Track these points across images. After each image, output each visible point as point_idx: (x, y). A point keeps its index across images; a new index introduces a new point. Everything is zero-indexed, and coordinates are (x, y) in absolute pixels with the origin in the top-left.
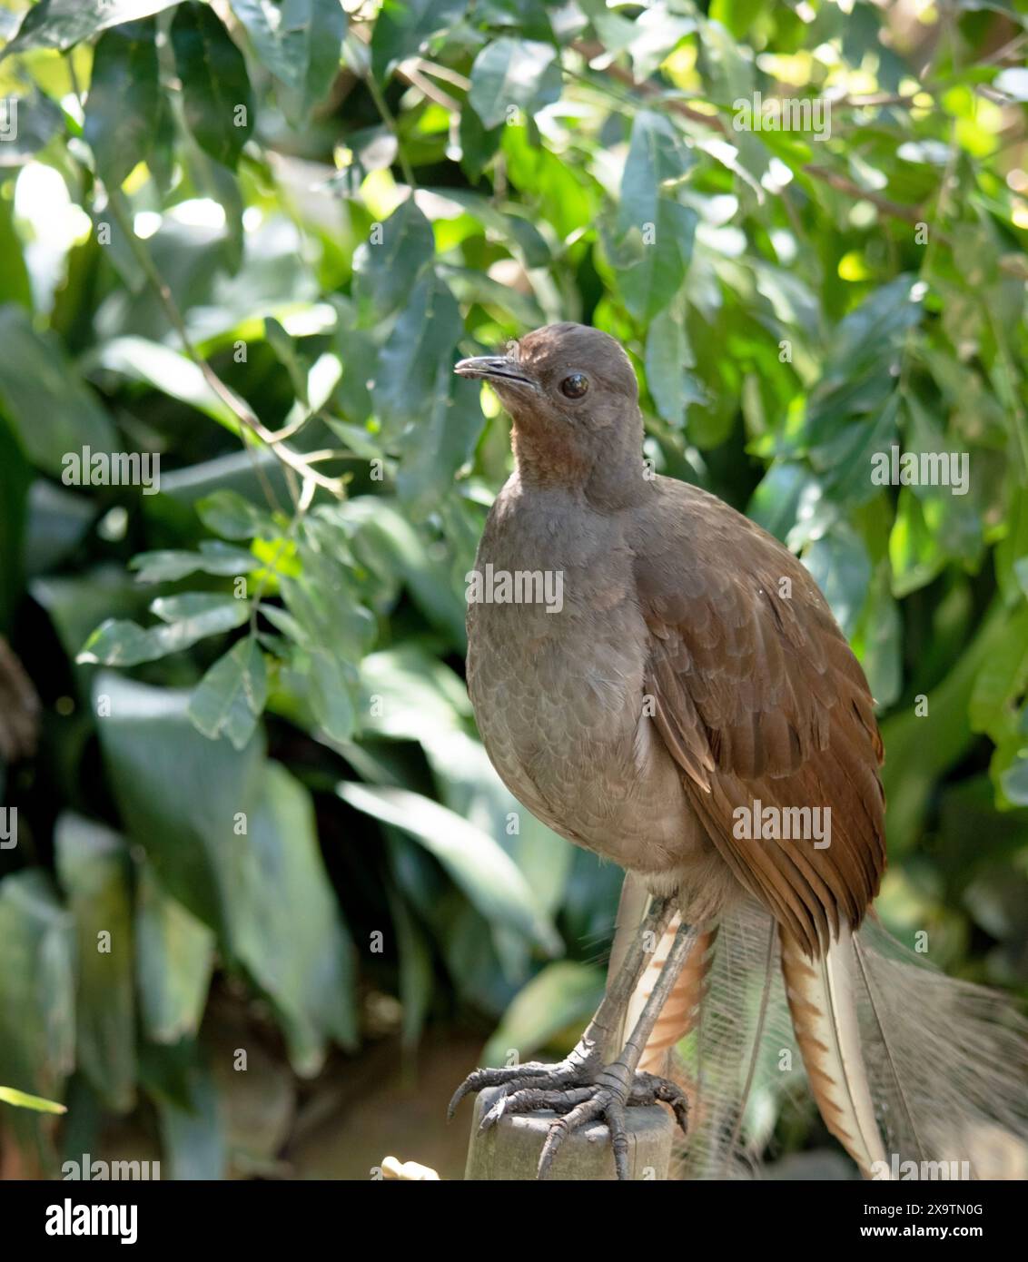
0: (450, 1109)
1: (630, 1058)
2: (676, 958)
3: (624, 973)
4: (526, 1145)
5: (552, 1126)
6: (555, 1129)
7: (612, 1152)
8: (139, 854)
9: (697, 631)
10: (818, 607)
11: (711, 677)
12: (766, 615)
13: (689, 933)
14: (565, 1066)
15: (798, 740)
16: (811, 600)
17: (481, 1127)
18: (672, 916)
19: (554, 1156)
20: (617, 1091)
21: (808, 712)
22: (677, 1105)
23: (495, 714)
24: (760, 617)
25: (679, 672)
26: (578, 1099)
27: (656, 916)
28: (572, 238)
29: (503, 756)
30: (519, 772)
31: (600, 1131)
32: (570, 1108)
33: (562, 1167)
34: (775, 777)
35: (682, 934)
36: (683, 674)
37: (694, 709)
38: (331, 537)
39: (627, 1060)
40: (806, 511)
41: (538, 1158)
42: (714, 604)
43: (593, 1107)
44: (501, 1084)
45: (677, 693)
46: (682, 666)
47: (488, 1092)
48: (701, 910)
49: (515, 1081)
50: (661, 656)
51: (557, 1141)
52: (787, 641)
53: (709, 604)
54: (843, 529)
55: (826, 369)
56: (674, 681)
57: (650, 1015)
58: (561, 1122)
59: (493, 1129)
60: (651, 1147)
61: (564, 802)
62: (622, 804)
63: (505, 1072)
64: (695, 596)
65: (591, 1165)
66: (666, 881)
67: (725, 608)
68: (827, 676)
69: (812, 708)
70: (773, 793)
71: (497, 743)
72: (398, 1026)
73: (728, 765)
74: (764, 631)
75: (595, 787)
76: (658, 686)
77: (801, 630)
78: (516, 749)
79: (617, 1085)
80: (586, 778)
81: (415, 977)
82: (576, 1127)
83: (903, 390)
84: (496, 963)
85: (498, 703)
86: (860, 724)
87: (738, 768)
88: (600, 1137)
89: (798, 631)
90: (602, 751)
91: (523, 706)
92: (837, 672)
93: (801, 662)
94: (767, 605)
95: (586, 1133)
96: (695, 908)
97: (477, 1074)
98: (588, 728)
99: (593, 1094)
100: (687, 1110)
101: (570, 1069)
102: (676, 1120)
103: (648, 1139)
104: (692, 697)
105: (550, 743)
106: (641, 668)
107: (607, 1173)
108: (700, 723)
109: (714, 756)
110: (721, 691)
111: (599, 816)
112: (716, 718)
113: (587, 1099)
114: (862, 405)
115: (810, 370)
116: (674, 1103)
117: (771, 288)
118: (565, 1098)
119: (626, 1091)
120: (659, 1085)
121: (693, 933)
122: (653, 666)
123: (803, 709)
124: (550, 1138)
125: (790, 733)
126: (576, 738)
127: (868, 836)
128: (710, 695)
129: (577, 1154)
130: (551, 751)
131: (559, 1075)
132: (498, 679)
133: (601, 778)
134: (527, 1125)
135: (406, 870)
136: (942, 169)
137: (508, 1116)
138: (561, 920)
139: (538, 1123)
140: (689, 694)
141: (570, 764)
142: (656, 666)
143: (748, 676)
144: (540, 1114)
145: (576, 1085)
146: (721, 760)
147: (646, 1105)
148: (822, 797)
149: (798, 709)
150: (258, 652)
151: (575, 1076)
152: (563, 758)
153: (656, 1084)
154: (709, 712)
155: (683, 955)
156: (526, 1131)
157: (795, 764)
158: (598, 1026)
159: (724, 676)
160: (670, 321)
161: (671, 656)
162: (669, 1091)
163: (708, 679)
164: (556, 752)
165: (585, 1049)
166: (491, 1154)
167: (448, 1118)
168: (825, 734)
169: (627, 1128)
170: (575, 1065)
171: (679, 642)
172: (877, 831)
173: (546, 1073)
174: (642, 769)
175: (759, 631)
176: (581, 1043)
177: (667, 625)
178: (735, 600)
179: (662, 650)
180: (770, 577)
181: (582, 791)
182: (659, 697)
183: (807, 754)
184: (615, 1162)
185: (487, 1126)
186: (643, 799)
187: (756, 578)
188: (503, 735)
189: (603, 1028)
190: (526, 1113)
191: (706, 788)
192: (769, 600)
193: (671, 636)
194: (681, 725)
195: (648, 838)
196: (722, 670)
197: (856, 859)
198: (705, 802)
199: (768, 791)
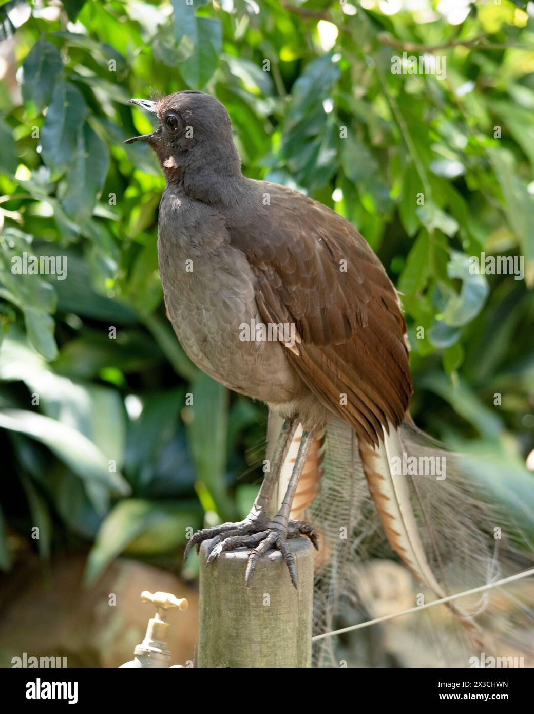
1: (285, 512)
2: (303, 451)
3: (273, 465)
4: (236, 568)
5: (249, 555)
6: (252, 556)
9: (282, 265)
10: (357, 246)
11: (293, 290)
12: (323, 252)
13: (309, 437)
14: (247, 522)
15: (349, 322)
16: (353, 242)
17: (208, 562)
19: (254, 572)
20: (281, 531)
21: (353, 305)
22: (311, 535)
23: (183, 325)
24: (320, 255)
25: (276, 287)
26: (260, 538)
27: (287, 431)
29: (191, 347)
30: (201, 355)
31: (276, 554)
32: (257, 543)
33: (258, 578)
34: (337, 344)
35: (305, 438)
36: (277, 290)
37: (285, 308)
39: (283, 512)
42: (291, 249)
43: (269, 541)
46: (276, 285)
48: (313, 423)
49: (222, 534)
50: (263, 280)
51: (254, 562)
53: (288, 249)
56: (272, 293)
57: (293, 486)
58: (255, 552)
59: (215, 562)
62: (254, 367)
63: (213, 531)
64: (278, 245)
65: (274, 574)
66: (288, 408)
67: (298, 250)
68: (365, 285)
69: (356, 304)
70: (337, 353)
71: (187, 341)
73: (309, 339)
74: (323, 261)
75: (238, 358)
76: (263, 298)
78: (197, 342)
79: (280, 527)
80: (232, 354)
82: (262, 554)
85: (183, 318)
86: (387, 311)
87: (315, 339)
88: (277, 557)
91: (196, 317)
92: (370, 282)
93: (347, 278)
94: (324, 247)
95: (269, 556)
96: (309, 422)
98: (228, 325)
99: (268, 534)
101: (250, 524)
102: (313, 545)
103: (302, 555)
104: (283, 302)
105: (210, 336)
107: (283, 577)
108: (290, 316)
109: (300, 334)
110: (300, 297)
112: (298, 313)
113: (266, 537)
116: (309, 534)
118: (252, 539)
119: (285, 530)
120: (301, 526)
121: (311, 437)
122: (259, 286)
123: (350, 305)
124: (250, 562)
125: (344, 319)
126: (223, 332)
127: (398, 373)
128: (294, 300)
129: (266, 568)
130: (212, 341)
131: (246, 527)
133: (240, 352)
134: (235, 557)
139: (242, 555)
140: (282, 300)
141: (222, 347)
142: (261, 286)
143: (315, 287)
145: (257, 531)
146: (304, 337)
148: (367, 353)
149: (347, 306)
151: (254, 527)
152: (218, 343)
153: (299, 525)
154: (294, 309)
155: (307, 449)
156: (234, 560)
157: (348, 336)
158: (262, 497)
159: (302, 289)
161: (270, 279)
162: (307, 528)
163: (291, 291)
164: (214, 341)
165: (257, 511)
166: (215, 576)
168: (365, 316)
170: (253, 521)
171: (273, 271)
172: (404, 371)
175: (319, 261)
176: (254, 508)
177: (265, 263)
178: (303, 245)
179: (264, 276)
180: (326, 231)
181: (231, 361)
182: (265, 303)
183: (355, 330)
184: (288, 570)
185: (212, 560)
186: (265, 362)
187: (317, 233)
188: (188, 336)
189: (265, 498)
190: (232, 550)
191: (297, 353)
192: (325, 244)
193: (268, 268)
194: (279, 318)
195: (272, 385)
196: (300, 284)
197: (392, 386)
198: (298, 361)
199: (334, 352)
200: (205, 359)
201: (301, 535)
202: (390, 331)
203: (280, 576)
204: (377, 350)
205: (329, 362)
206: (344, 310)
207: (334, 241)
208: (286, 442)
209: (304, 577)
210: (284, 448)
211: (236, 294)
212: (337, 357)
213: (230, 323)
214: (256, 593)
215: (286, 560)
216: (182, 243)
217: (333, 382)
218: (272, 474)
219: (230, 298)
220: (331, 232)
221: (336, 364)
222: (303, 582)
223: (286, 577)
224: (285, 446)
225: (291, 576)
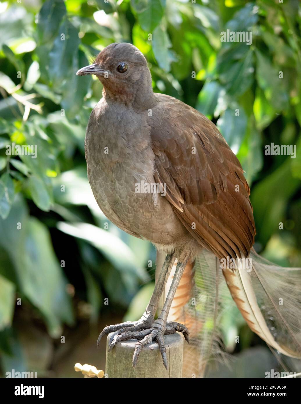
0: (98, 343)
1: (164, 316)
2: (177, 276)
3: (158, 284)
4: (127, 353)
5: (136, 345)
6: (138, 346)
7: (160, 353)
9: (171, 152)
10: (218, 137)
11: (179, 168)
12: (198, 142)
13: (181, 266)
14: (140, 322)
15: (215, 189)
16: (216, 135)
17: (110, 348)
18: (174, 260)
19: (138, 356)
20: (160, 329)
21: (218, 178)
22: (184, 332)
24: (196, 143)
26: (146, 334)
27: (168, 261)
29: (105, 206)
30: (111, 211)
31: (155, 345)
32: (143, 337)
33: (141, 361)
34: (208, 204)
35: (178, 267)
36: (168, 168)
37: (174, 181)
39: (162, 316)
42: (177, 141)
43: (152, 336)
44: (116, 331)
45: (166, 176)
46: (166, 165)
47: (111, 334)
48: (184, 256)
49: (121, 329)
50: (158, 162)
51: (139, 350)
52: (207, 151)
53: (175, 141)
56: (164, 171)
57: (170, 299)
58: (140, 343)
60: (175, 349)
61: (129, 221)
62: (151, 220)
63: (117, 326)
64: (169, 138)
65: (153, 359)
67: (182, 142)
68: (224, 163)
69: (220, 176)
70: (208, 210)
71: (102, 201)
73: (189, 201)
75: (140, 214)
76: (159, 174)
77: (212, 147)
78: (109, 203)
79: (160, 327)
80: (136, 211)
82: (145, 344)
85: (101, 186)
86: (239, 180)
87: (193, 202)
88: (155, 347)
89: (211, 148)
90: (141, 201)
91: (110, 186)
92: (228, 161)
93: (213, 159)
94: (198, 139)
95: (150, 346)
96: (182, 256)
97: (107, 328)
99: (151, 331)
100: (188, 334)
101: (142, 323)
102: (184, 338)
103: (174, 346)
105: (121, 199)
106: (153, 168)
107: (159, 361)
108: (177, 186)
109: (183, 198)
110: (183, 173)
111: (142, 225)
112: (182, 184)
113: (149, 333)
116: (183, 332)
118: (141, 334)
119: (163, 329)
120: (177, 325)
121: (183, 266)
122: (157, 167)
123: (216, 177)
124: (136, 350)
125: (212, 186)
126: (130, 196)
127: (247, 222)
128: (179, 175)
129: (147, 355)
130: (122, 202)
131: (138, 326)
132: (99, 177)
133: (141, 211)
134: (127, 346)
137: (119, 343)
139: (131, 345)
140: (171, 176)
141: (129, 207)
143: (193, 167)
144: (132, 341)
145: (145, 328)
146: (186, 200)
147: (172, 334)
149: (214, 178)
151: (144, 325)
152: (127, 205)
153: (175, 325)
154: (179, 181)
155: (180, 275)
156: (127, 348)
157: (215, 198)
158: (151, 305)
159: (184, 168)
161: (162, 162)
162: (180, 327)
163: (177, 169)
164: (124, 203)
165: (147, 314)
166: (114, 358)
167: (97, 346)
168: (225, 185)
169: (165, 343)
170: (144, 321)
171: (165, 156)
172: (250, 220)
173: (133, 325)
174: (157, 206)
176: (145, 312)
177: (160, 150)
178: (185, 138)
179: (158, 159)
180: (199, 128)
181: (135, 216)
182: (159, 177)
183: (219, 194)
184: (162, 356)
185: (112, 347)
186: (158, 217)
187: (193, 129)
188: (103, 198)
189: (153, 306)
190: (126, 341)
191: (181, 210)
192: (199, 137)
193: (161, 154)
194: (169, 188)
195: (162, 232)
196: (183, 165)
197: (243, 231)
198: (182, 216)
199: (206, 209)
200: (114, 214)
201: (177, 332)
202: (241, 194)
203: (156, 360)
205: (203, 215)
207: (205, 135)
208: (168, 269)
209: (174, 361)
210: (166, 273)
211: (144, 173)
212: (208, 212)
214: (140, 371)
215: (161, 350)
217: (206, 229)
218: (158, 290)
220: (202, 129)
221: (208, 217)
222: (173, 365)
223: (161, 361)
224: (167, 271)
225: (163, 360)
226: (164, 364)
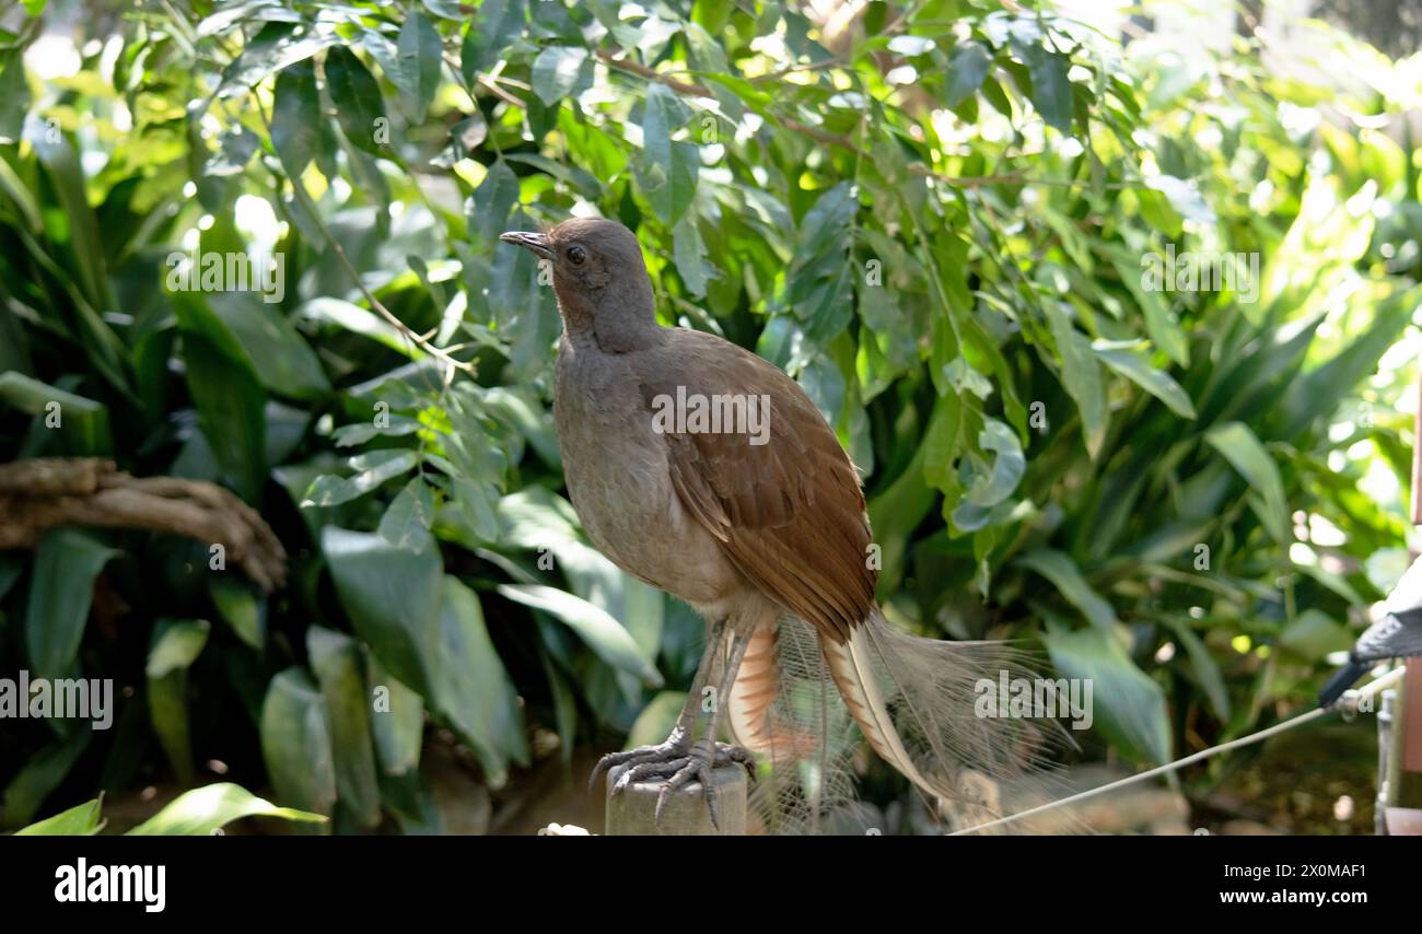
0: (591, 785)
1: (709, 735)
2: (734, 661)
4: (645, 803)
5: (661, 788)
6: (664, 789)
8: (365, 647)
11: (716, 463)
13: (741, 643)
14: (667, 745)
15: (790, 501)
17: (615, 795)
18: (728, 632)
19: (665, 809)
20: (704, 758)
21: (795, 481)
22: (747, 764)
25: (692, 461)
26: (678, 767)
27: (717, 634)
28: (612, 180)
31: (694, 787)
32: (673, 773)
33: (673, 814)
34: (777, 527)
35: (736, 644)
38: (469, 402)
40: (796, 349)
41: (654, 810)
43: (688, 771)
44: (624, 763)
45: (694, 476)
46: (693, 457)
47: (616, 769)
49: (634, 760)
50: (679, 451)
51: (667, 797)
54: (822, 357)
55: (797, 251)
56: (690, 468)
58: (668, 785)
60: (732, 793)
68: (810, 454)
69: (799, 477)
70: (778, 537)
72: (558, 750)
73: (739, 521)
76: (681, 474)
79: (704, 754)
81: (565, 713)
82: (679, 786)
83: (852, 258)
84: (621, 697)
86: (839, 484)
87: (747, 522)
88: (696, 791)
92: (816, 450)
93: (786, 446)
97: (607, 759)
99: (688, 762)
101: (671, 748)
102: (748, 775)
103: (730, 789)
104: (705, 477)
106: (666, 461)
107: (704, 815)
108: (714, 494)
110: (726, 471)
112: (725, 491)
113: (685, 766)
114: (826, 272)
115: (785, 254)
116: (745, 762)
117: (753, 202)
118: (668, 768)
119: (710, 758)
120: (732, 751)
121: (743, 642)
122: (674, 458)
123: (791, 479)
124: (661, 796)
125: (783, 495)
128: (718, 475)
131: (664, 753)
134: (645, 789)
135: (550, 638)
136: (861, 110)
138: (661, 662)
139: (652, 787)
140: (703, 476)
142: (677, 458)
143: (745, 459)
145: (676, 758)
146: (734, 519)
149: (788, 481)
150: (425, 485)
151: (675, 752)
154: (719, 486)
156: (644, 793)
157: (790, 517)
158: (686, 716)
159: (726, 461)
160: (688, 225)
161: (685, 450)
162: (741, 754)
163: (714, 464)
165: (680, 732)
166: (622, 811)
168: (810, 492)
169: (714, 783)
170: (674, 744)
171: (690, 440)
173: (653, 752)
174: (679, 530)
176: (676, 728)
179: (679, 446)
182: (682, 480)
183: (798, 509)
184: (708, 806)
185: (619, 793)
186: (683, 551)
189: (690, 716)
190: (641, 781)
191: (725, 539)
194: (701, 497)
195: (694, 579)
198: (731, 549)
199: (773, 536)
200: (610, 547)
201: (734, 763)
202: (843, 509)
203: (699, 815)
204: (827, 529)
205: (768, 547)
206: (783, 484)
208: (716, 648)
209: (729, 814)
210: (714, 656)
211: (647, 467)
212: (778, 541)
213: (639, 503)
215: (706, 796)
216: (586, 408)
219: (637, 473)
221: (777, 548)
225: (712, 815)
226: (713, 821)
